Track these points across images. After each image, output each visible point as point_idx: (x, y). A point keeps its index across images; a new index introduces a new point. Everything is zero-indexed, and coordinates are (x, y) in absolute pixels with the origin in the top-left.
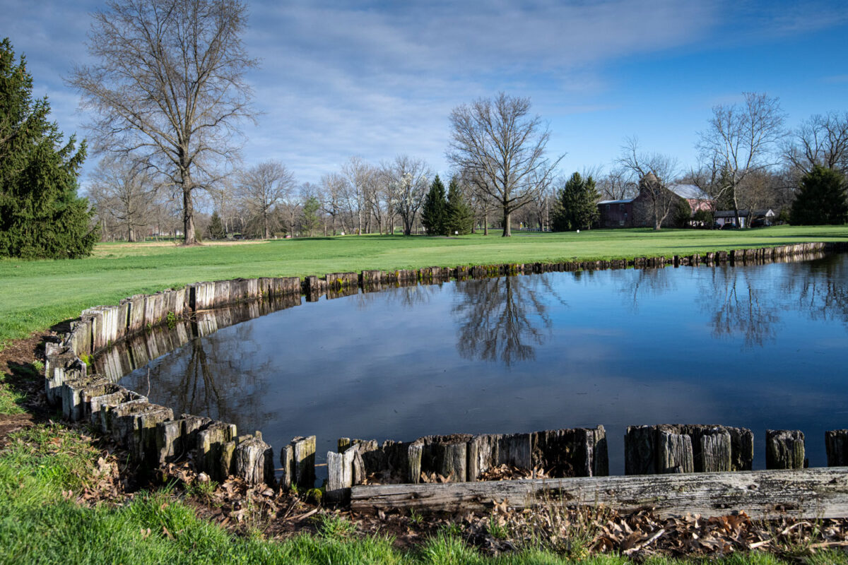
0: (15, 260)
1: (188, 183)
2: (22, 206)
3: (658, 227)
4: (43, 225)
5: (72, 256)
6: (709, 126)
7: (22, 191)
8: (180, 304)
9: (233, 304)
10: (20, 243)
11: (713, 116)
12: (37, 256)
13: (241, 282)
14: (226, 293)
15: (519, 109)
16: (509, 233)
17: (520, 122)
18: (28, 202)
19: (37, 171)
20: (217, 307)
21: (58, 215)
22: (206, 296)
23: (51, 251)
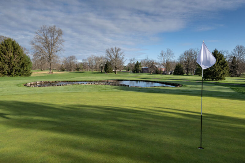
0: (20, 77)
1: (51, 62)
2: (21, 69)
3: (151, 73)
4: (24, 72)
5: (28, 76)
6: (160, 54)
7: (21, 67)
8: (35, 83)
9: (40, 83)
10: (21, 74)
11: (161, 52)
12: (23, 76)
13: (42, 81)
14: (40, 82)
15: (119, 50)
16: (116, 73)
17: (119, 52)
18: (22, 69)
19: (24, 64)
20: (39, 83)
21: (26, 71)
22: (38, 82)
23: (25, 75)
